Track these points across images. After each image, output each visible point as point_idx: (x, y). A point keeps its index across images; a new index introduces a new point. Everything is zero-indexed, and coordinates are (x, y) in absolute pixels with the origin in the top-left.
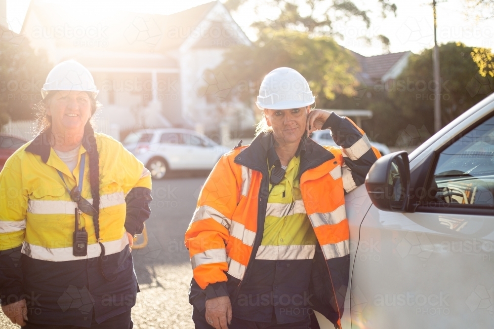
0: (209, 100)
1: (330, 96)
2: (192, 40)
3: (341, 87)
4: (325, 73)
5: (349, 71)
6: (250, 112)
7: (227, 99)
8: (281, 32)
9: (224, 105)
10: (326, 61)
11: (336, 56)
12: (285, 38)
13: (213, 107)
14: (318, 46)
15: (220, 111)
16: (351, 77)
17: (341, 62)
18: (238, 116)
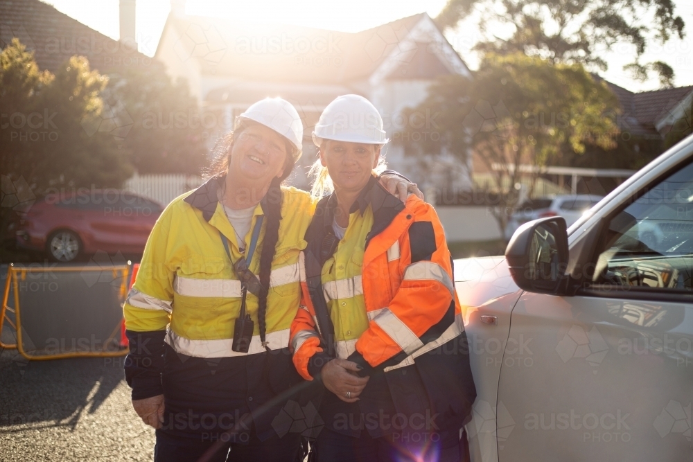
0: (408, 151)
1: (578, 148)
2: (386, 67)
3: (594, 136)
4: (570, 116)
5: (606, 113)
6: (464, 169)
7: (433, 149)
8: (509, 58)
9: (428, 159)
10: (574, 100)
11: (586, 92)
12: (514, 66)
13: (412, 161)
14: (561, 78)
15: (424, 166)
16: (608, 122)
17: (594, 101)
18: (448, 173)
